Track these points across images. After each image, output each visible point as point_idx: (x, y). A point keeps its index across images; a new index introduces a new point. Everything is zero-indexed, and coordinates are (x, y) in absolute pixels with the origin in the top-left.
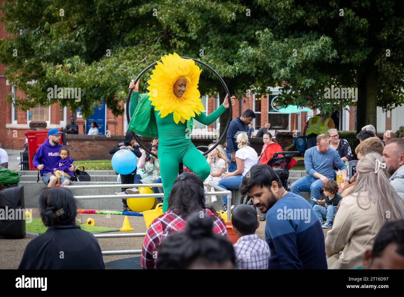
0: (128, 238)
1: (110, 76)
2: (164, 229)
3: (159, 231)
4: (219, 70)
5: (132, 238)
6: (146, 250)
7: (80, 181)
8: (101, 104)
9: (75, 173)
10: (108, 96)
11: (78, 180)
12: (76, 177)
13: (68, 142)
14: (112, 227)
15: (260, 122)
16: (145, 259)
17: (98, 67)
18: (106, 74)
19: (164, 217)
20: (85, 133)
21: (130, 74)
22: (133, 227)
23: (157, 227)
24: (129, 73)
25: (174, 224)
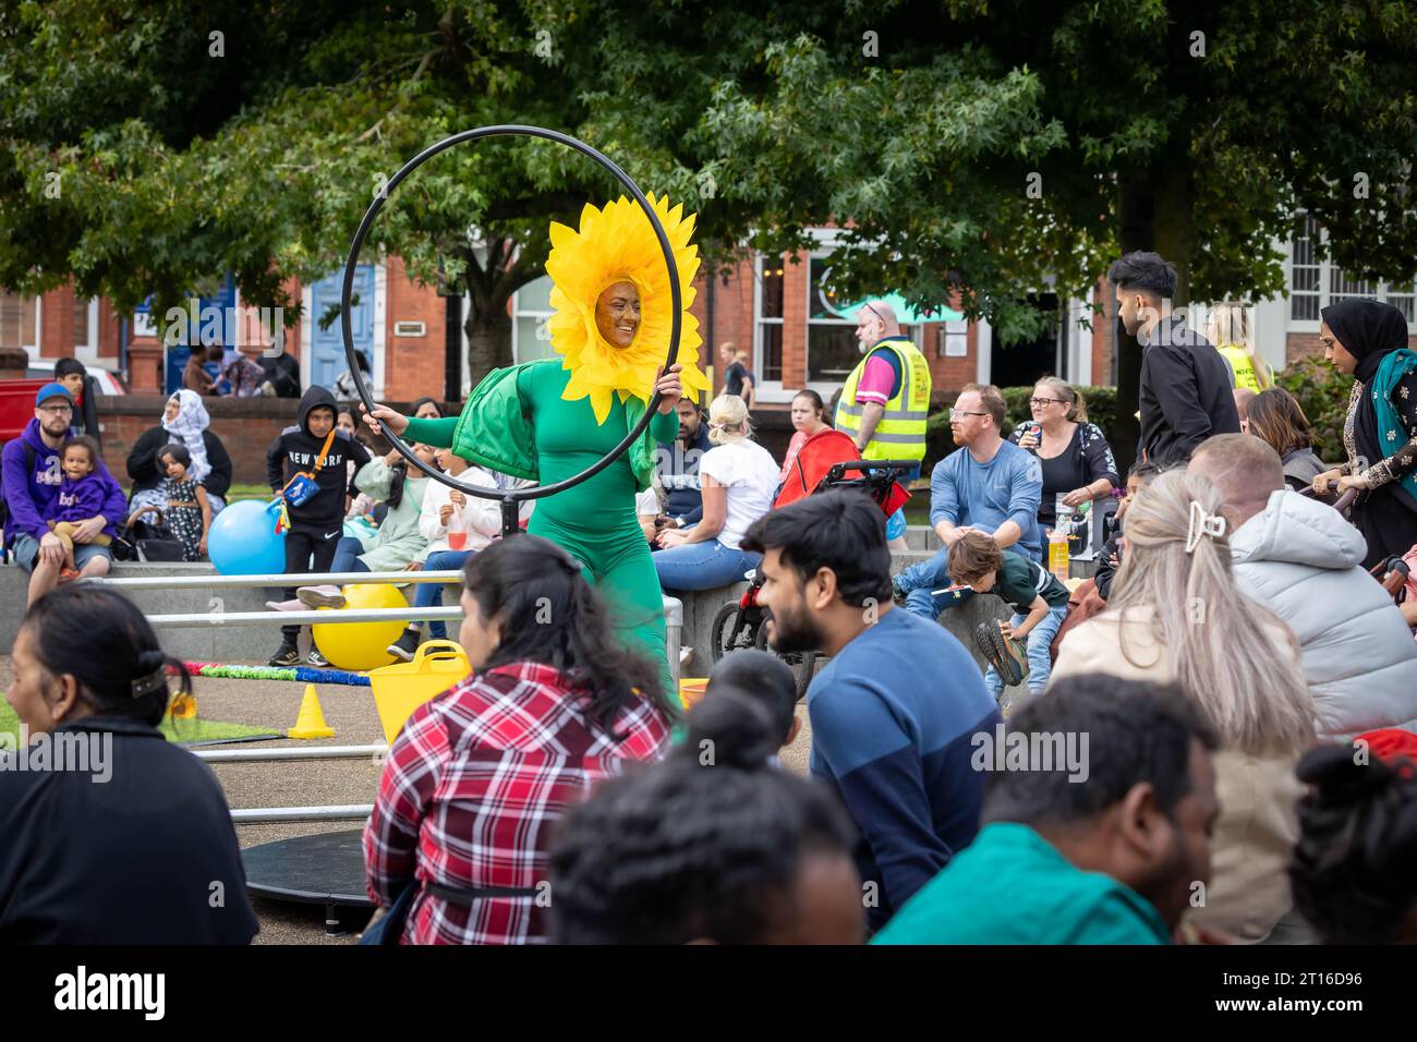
0: (317, 764)
1: (251, 190)
2: (452, 744)
3: (434, 749)
4: (642, 180)
5: (329, 763)
6: (389, 817)
7: (149, 559)
8: (222, 286)
9: (132, 533)
10: (242, 260)
11: (141, 556)
12: (134, 545)
13: (105, 422)
14: (262, 723)
15: (780, 354)
16: (384, 847)
17: (212, 159)
18: (237, 182)
19: (452, 701)
20: (162, 388)
21: (324, 184)
22: (333, 725)
23: (428, 737)
24: (320, 181)
25: (489, 724)
